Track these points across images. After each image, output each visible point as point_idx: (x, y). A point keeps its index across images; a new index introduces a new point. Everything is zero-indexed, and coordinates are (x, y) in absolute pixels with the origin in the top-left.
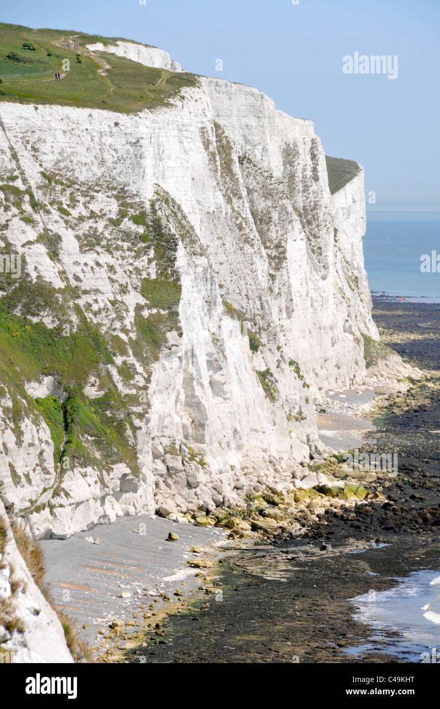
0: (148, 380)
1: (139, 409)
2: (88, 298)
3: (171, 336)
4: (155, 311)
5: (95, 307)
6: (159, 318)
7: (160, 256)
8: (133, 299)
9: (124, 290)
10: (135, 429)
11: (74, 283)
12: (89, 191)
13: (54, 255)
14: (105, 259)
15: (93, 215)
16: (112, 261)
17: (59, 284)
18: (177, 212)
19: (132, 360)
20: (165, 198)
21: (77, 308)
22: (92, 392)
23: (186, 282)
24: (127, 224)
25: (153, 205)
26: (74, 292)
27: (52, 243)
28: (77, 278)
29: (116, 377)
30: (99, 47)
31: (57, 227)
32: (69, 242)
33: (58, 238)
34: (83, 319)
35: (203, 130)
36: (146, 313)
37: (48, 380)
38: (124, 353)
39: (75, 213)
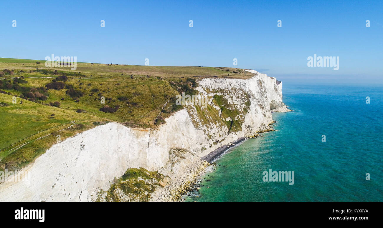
0: (245, 118)
1: (243, 122)
2: (236, 106)
3: (249, 111)
4: (247, 107)
5: (237, 107)
6: (247, 108)
7: (248, 99)
8: (243, 105)
9: (242, 104)
10: (242, 125)
11: (234, 103)
12: (238, 90)
13: (232, 99)
14: (240, 100)
15: (238, 94)
16: (241, 100)
17: (232, 104)
18: (251, 92)
19: (242, 114)
20: (250, 90)
21: (235, 107)
22: (236, 120)
23: (251, 103)
24: (244, 95)
25: (247, 92)
26: (234, 105)
27: (232, 98)
28: (235, 103)
29: (240, 117)
30: (247, 71)
31: (233, 96)
32: (234, 97)
33: (233, 97)
34: (235, 109)
35: (257, 81)
36: (245, 107)
37: (230, 118)
38: (241, 114)
39: (236, 93)
